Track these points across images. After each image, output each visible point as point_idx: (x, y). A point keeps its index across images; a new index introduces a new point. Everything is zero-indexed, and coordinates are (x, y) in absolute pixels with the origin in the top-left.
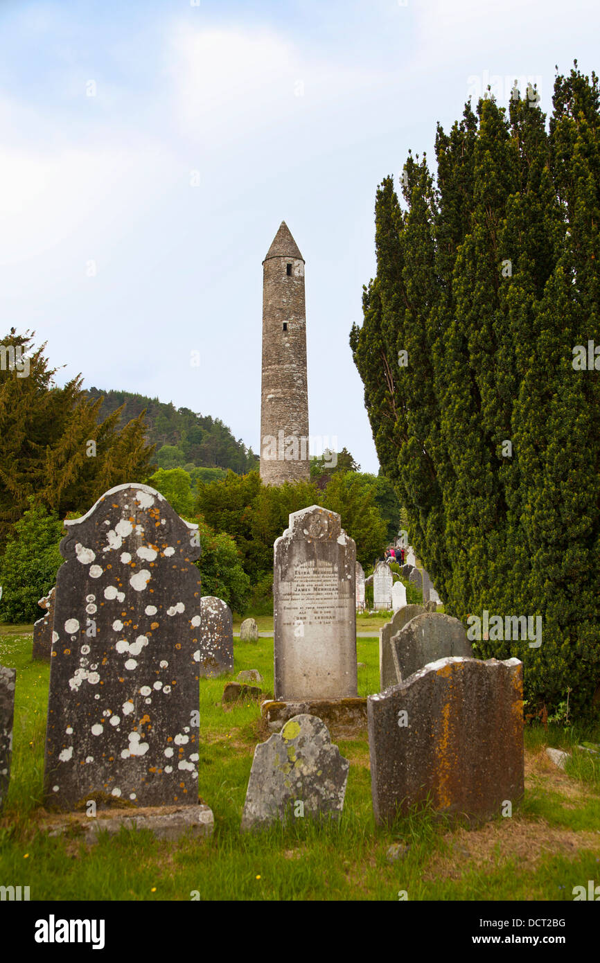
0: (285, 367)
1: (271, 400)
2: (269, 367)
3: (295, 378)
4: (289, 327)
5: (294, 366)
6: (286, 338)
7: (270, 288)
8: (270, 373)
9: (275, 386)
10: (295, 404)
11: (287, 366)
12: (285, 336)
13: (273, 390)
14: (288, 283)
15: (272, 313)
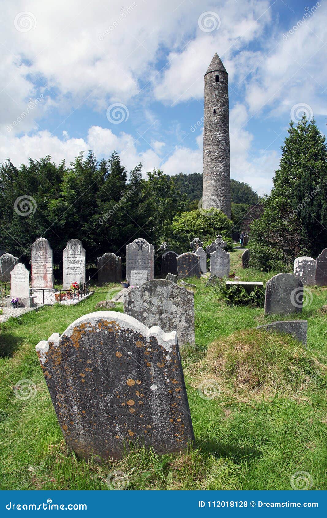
0: (214, 134)
1: (207, 153)
2: (206, 134)
3: (220, 140)
4: (217, 111)
5: (220, 132)
6: (215, 117)
7: (207, 90)
8: (207, 138)
9: (209, 145)
10: (220, 154)
11: (216, 133)
12: (215, 116)
13: (208, 147)
14: (217, 86)
15: (208, 104)
